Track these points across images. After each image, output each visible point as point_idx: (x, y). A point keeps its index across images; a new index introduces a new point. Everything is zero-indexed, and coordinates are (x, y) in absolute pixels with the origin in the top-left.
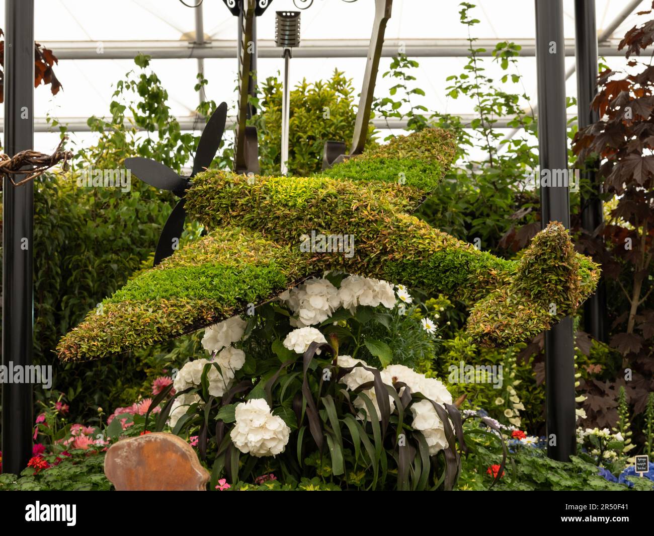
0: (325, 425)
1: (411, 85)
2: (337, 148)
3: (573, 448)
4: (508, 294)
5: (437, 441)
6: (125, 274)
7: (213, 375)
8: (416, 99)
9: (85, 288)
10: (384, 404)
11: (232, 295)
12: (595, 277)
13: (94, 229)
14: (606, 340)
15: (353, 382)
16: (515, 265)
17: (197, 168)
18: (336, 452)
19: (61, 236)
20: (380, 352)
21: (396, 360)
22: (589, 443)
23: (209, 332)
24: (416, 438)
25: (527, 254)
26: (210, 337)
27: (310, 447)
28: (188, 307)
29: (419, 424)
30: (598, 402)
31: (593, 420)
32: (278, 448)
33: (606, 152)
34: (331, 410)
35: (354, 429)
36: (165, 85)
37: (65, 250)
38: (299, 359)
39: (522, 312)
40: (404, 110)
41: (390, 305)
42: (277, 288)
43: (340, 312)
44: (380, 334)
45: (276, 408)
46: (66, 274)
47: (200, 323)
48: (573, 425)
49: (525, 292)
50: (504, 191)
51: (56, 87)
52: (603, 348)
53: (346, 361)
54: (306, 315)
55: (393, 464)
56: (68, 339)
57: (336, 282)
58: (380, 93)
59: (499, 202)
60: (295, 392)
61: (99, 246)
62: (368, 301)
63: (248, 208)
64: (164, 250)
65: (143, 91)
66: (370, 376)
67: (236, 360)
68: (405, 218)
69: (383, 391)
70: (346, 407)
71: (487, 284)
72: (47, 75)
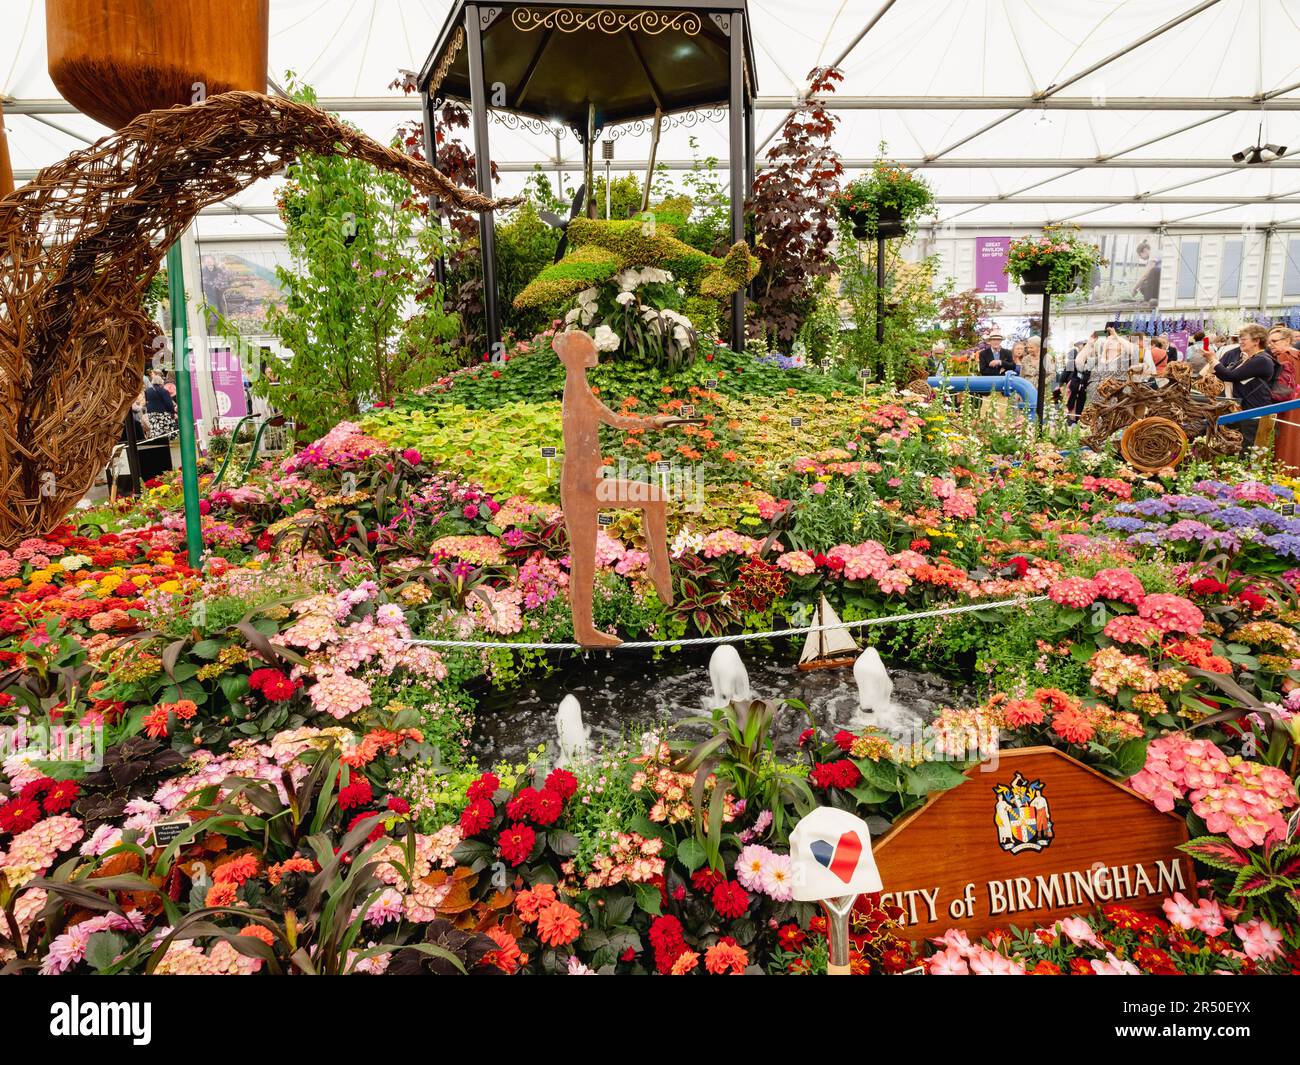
0: (636, 337)
1: (667, 179)
2: (634, 210)
3: (743, 348)
4: (719, 275)
5: (685, 344)
6: (535, 273)
7: (584, 315)
8: (669, 186)
9: (518, 279)
10: (662, 327)
11: (593, 277)
12: (758, 266)
13: (521, 251)
14: (755, 301)
15: (647, 317)
16: (722, 261)
17: (573, 216)
18: (641, 348)
19: (506, 254)
20: (659, 303)
21: (667, 307)
22: (750, 346)
23: (581, 295)
24: (676, 343)
25: (729, 256)
26: (581, 297)
27: (629, 347)
28: (573, 283)
29: (677, 336)
30: (753, 328)
31: (751, 335)
32: (615, 348)
33: (758, 211)
34: (638, 329)
35: (649, 339)
36: (549, 180)
37: (508, 261)
38: (623, 308)
39: (726, 283)
40: (663, 191)
41: (664, 281)
42: (613, 274)
43: (641, 285)
44: (659, 295)
45: (613, 329)
46: (509, 272)
47: (578, 290)
48: (744, 336)
49: (727, 273)
50: (709, 231)
51: (498, 180)
52: (754, 305)
53: (644, 308)
54: (625, 286)
55: (666, 354)
56: (518, 298)
57: (639, 271)
58: (653, 183)
59: (709, 237)
60: (622, 322)
61: (523, 259)
62: (654, 280)
63: (597, 236)
64: (560, 255)
65: (539, 183)
66: (655, 314)
67: (594, 308)
68: (671, 239)
69: (661, 322)
70: (645, 329)
71: (709, 270)
72: (494, 174)
